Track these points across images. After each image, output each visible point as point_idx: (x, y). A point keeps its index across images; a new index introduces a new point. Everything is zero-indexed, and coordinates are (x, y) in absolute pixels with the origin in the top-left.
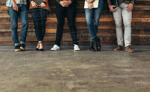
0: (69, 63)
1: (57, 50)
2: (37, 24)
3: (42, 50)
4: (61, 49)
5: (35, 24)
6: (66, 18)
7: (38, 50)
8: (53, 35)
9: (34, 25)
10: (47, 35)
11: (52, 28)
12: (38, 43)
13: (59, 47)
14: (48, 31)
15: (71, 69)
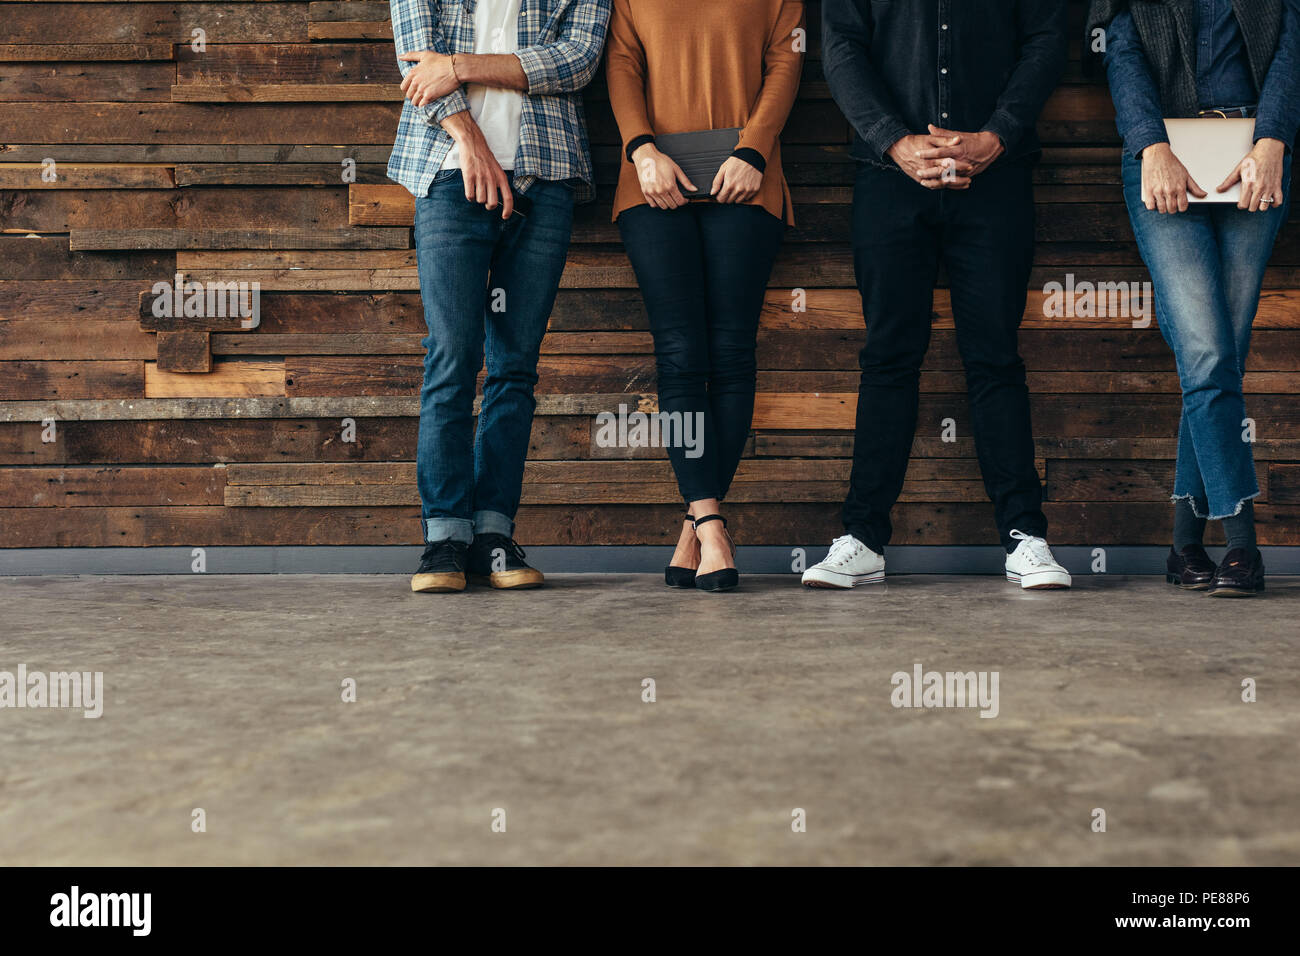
0: (1061, 688)
1: (857, 586)
2: (678, 344)
3: (725, 582)
4: (894, 577)
5: (660, 353)
6: (947, 293)
7: (684, 579)
8: (812, 452)
9: (656, 354)
10: (764, 445)
11: (804, 388)
12: (687, 524)
13: (880, 552)
14: (767, 409)
15: (1125, 737)
